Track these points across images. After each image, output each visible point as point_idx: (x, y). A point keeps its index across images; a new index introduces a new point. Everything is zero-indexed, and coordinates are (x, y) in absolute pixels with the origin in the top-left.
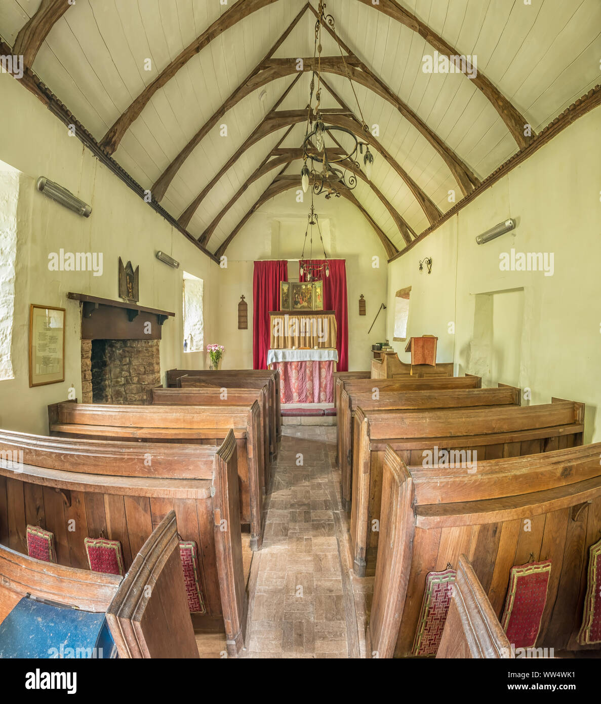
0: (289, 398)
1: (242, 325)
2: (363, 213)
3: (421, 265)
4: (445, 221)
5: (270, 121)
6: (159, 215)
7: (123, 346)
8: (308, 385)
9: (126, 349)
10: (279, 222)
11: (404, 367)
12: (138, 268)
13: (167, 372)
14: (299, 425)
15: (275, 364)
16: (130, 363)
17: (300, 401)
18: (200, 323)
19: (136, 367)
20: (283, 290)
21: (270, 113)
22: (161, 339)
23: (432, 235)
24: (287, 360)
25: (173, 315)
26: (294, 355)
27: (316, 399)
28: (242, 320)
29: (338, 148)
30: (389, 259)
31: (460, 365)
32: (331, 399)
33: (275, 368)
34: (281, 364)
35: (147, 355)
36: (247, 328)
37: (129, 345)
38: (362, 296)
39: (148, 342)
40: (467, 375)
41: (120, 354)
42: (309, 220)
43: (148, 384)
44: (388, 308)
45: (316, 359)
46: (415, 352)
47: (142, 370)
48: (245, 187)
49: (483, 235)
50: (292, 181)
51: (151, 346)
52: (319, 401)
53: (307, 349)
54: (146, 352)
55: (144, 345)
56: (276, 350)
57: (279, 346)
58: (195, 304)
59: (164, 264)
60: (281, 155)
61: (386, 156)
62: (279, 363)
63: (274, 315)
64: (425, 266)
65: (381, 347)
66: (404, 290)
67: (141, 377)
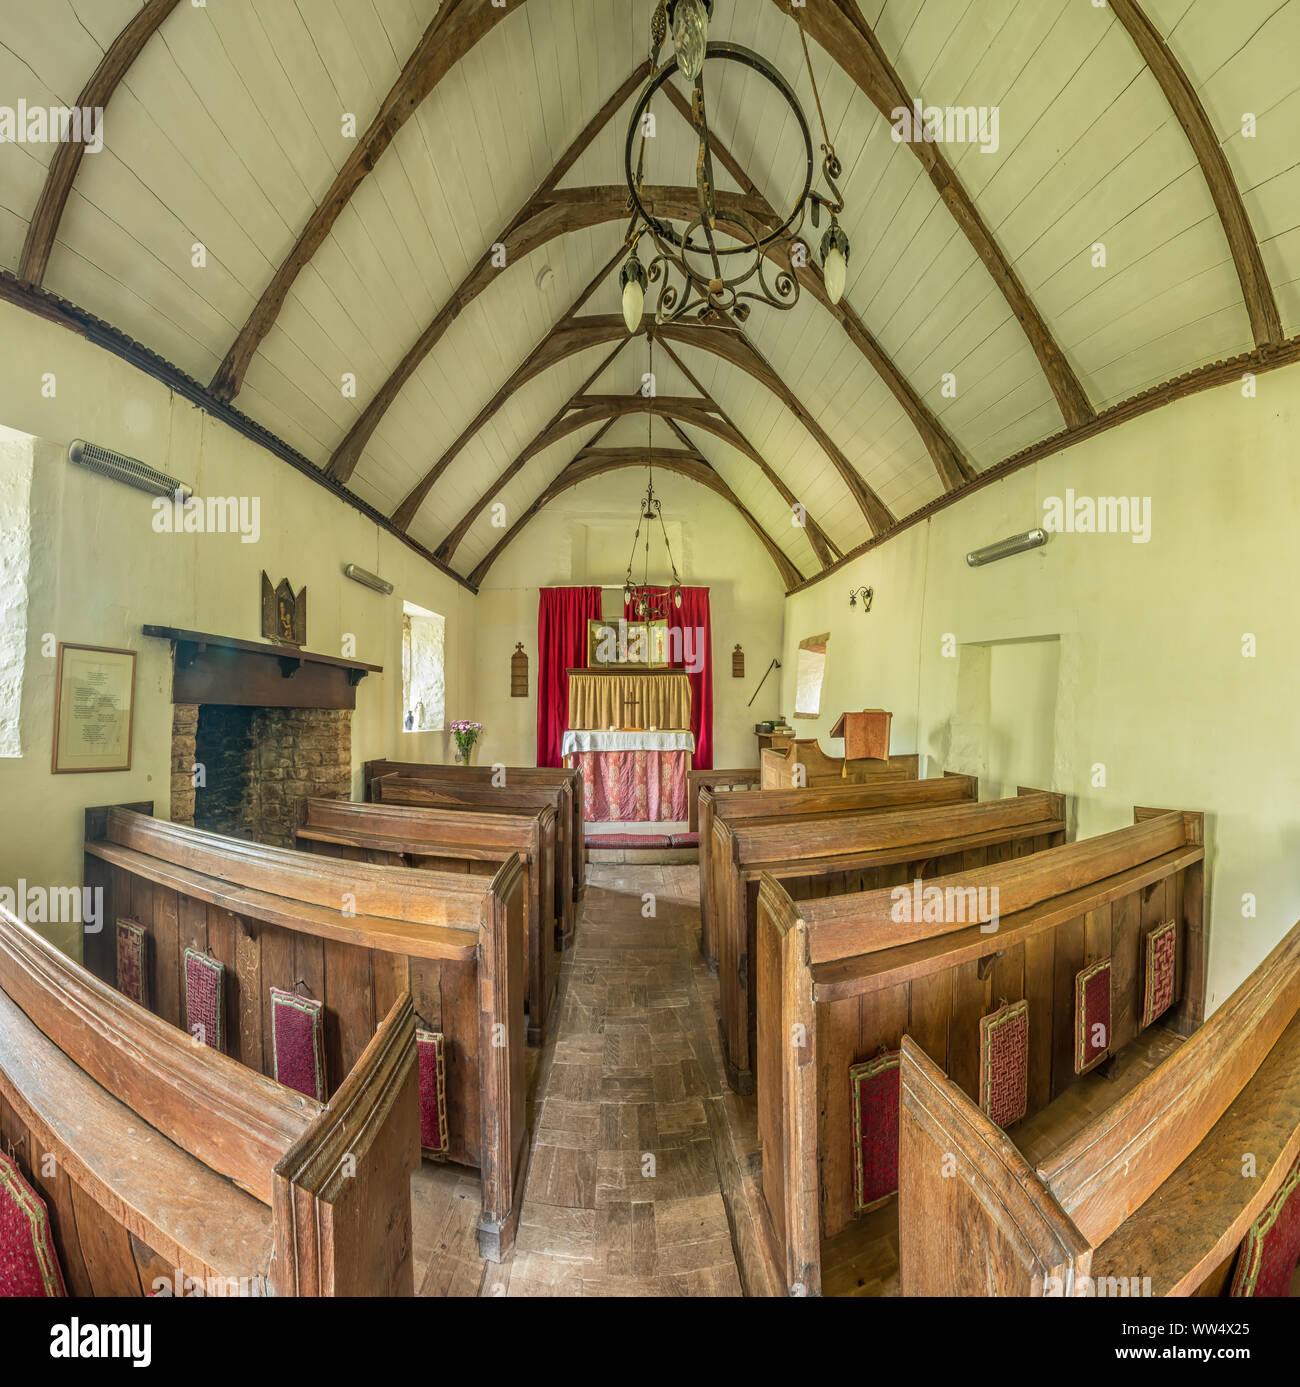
0: (601, 812)
1: (518, 689)
2: (745, 517)
3: (853, 598)
4: (903, 529)
5: (563, 335)
6: (348, 506)
7: (284, 718)
8: (638, 791)
9: (289, 723)
10: (586, 526)
11: (829, 764)
12: (304, 591)
13: (366, 763)
14: (622, 864)
15: (577, 757)
16: (295, 746)
17: (622, 819)
18: (439, 685)
19: (304, 753)
20: (593, 634)
21: (562, 321)
22: (354, 709)
23: (874, 554)
24: (599, 749)
25: (379, 669)
26: (612, 740)
27: (653, 814)
28: (519, 681)
29: (703, 399)
30: (787, 590)
31: (929, 757)
32: (681, 815)
33: (577, 762)
34: (588, 756)
35: (326, 734)
36: (526, 695)
37: (293, 716)
38: (738, 647)
39: (329, 714)
40: (946, 774)
41: (278, 730)
42: (642, 510)
43: (326, 783)
44: (784, 665)
45: (654, 746)
46: (851, 737)
47: (316, 757)
48: (518, 464)
49: (979, 552)
50: (612, 459)
51: (335, 721)
52: (659, 818)
53: (636, 730)
54: (324, 728)
55: (320, 717)
56: (579, 733)
57: (584, 725)
58: (429, 653)
59: (365, 587)
60: (588, 406)
61: (800, 414)
62: (583, 753)
63: (575, 674)
64: (859, 599)
65: (773, 728)
66: (816, 639)
67: (313, 769)
